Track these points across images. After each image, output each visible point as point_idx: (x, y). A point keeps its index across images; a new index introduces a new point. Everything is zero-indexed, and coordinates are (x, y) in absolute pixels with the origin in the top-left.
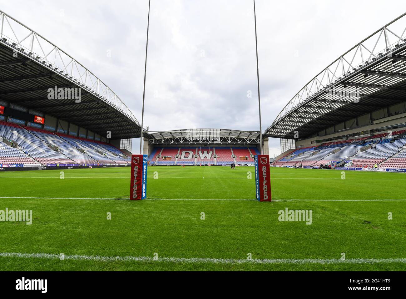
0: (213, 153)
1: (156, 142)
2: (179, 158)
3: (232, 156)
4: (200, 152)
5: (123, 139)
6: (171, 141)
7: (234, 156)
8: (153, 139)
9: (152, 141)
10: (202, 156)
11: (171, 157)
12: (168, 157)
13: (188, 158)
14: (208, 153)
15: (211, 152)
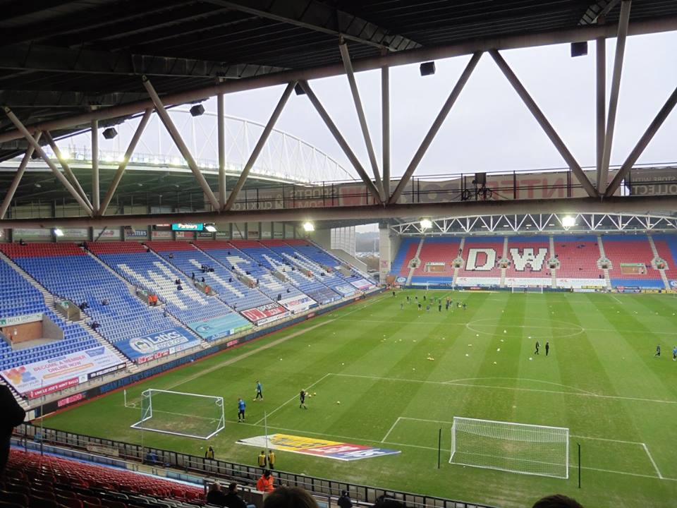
0: (548, 255)
1: (406, 232)
2: (462, 267)
3: (599, 261)
4: (514, 252)
5: (335, 227)
6: (442, 226)
7: (604, 263)
8: (400, 225)
9: (398, 229)
10: (520, 263)
11: (442, 264)
12: (437, 264)
13: (485, 268)
14: (536, 253)
15: (543, 252)
